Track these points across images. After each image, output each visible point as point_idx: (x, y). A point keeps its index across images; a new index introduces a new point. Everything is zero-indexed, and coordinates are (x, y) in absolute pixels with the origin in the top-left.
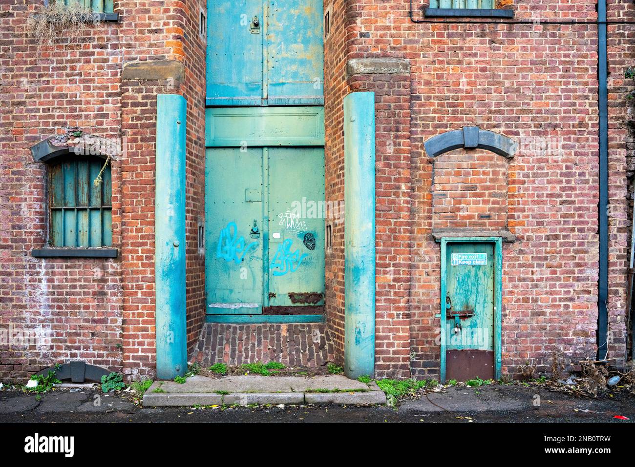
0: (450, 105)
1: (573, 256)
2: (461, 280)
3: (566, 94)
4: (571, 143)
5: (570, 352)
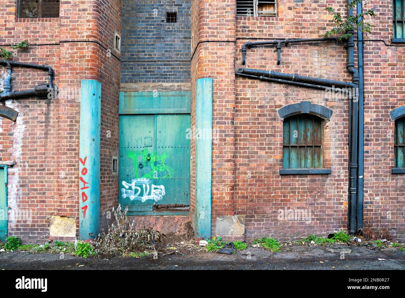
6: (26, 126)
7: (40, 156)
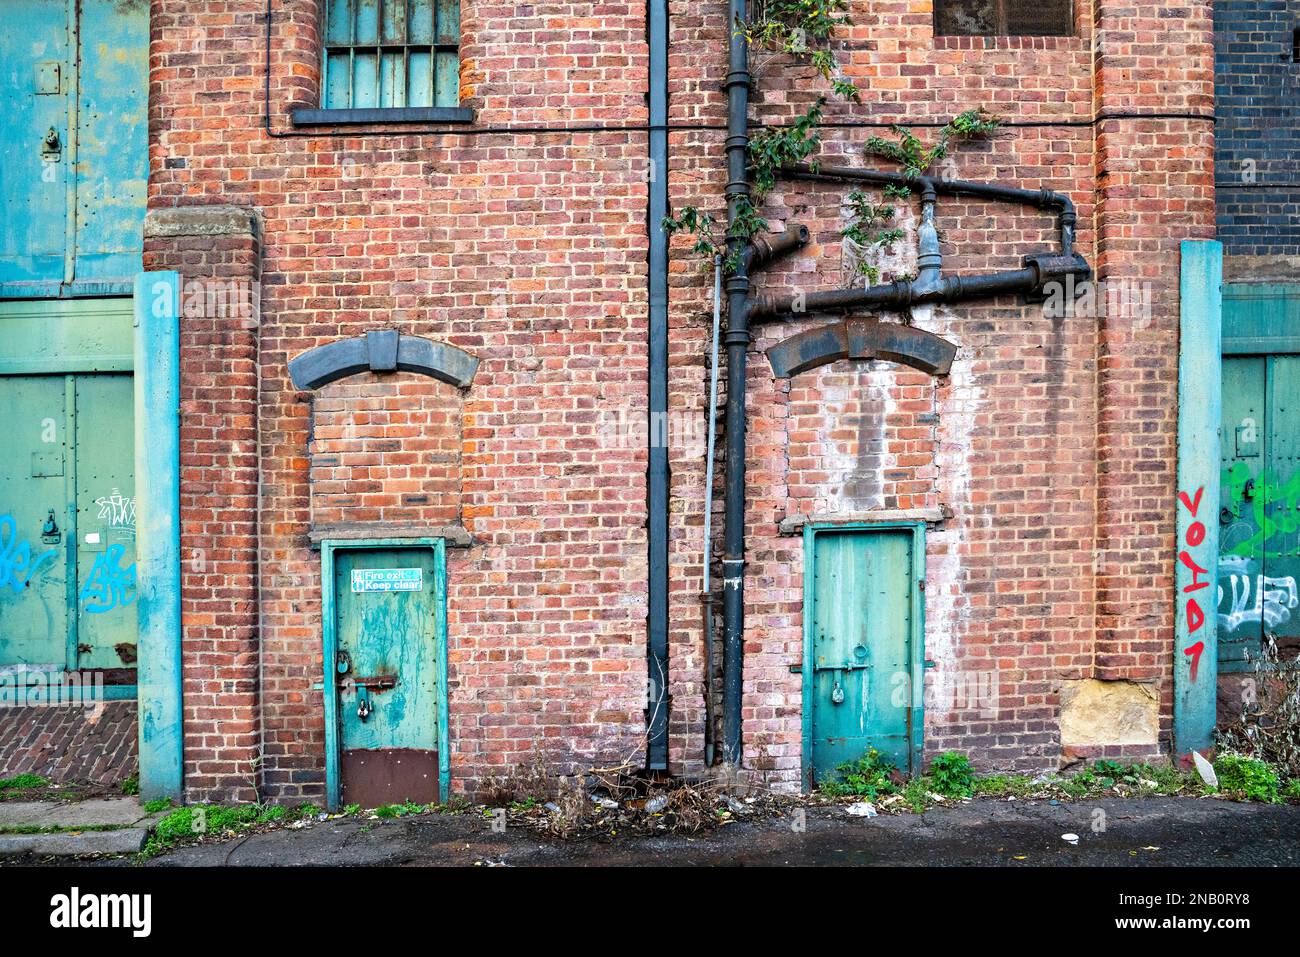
0: (341, 291)
1: (595, 572)
2: (370, 620)
3: (580, 263)
4: (590, 357)
5: (590, 750)
6: (983, 392)
7: (1034, 488)
